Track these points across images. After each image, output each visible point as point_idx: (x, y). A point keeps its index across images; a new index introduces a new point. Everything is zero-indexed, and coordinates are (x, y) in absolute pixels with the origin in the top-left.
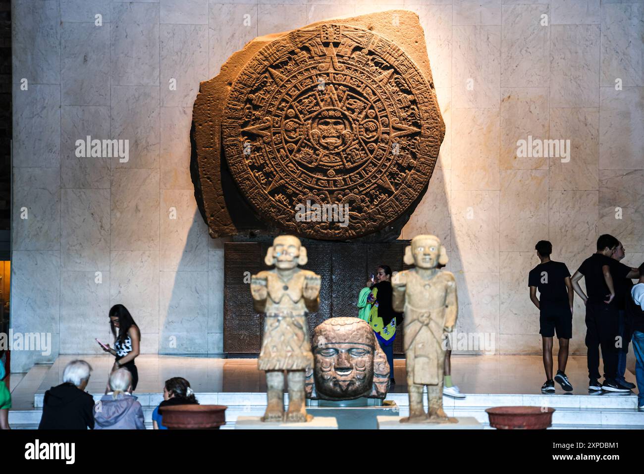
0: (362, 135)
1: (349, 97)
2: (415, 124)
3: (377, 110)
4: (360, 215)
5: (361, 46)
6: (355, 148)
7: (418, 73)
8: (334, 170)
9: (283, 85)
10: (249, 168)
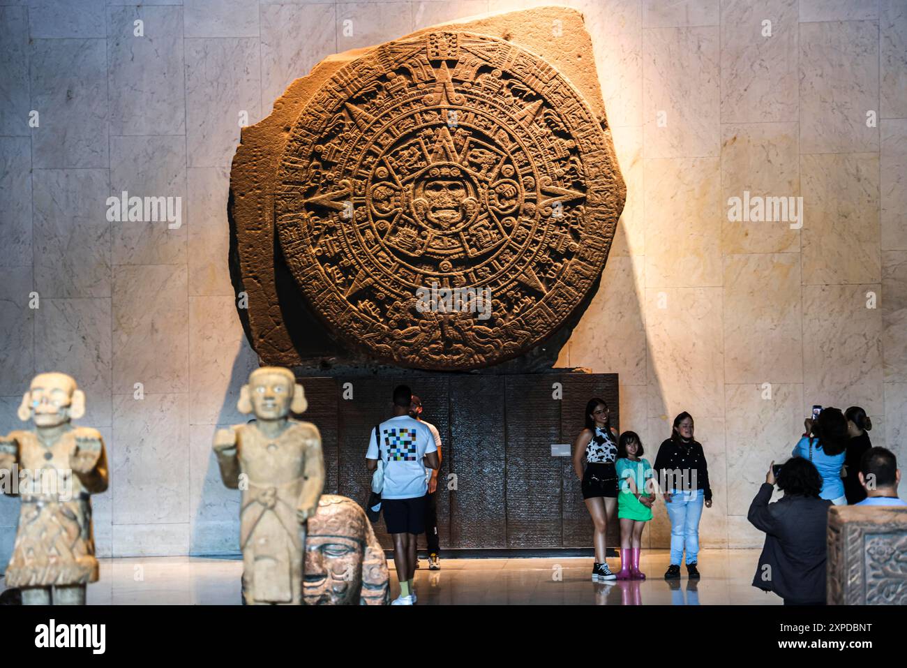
0: (494, 205)
1: (472, 146)
2: (578, 186)
3: (516, 165)
4: (491, 331)
5: (491, 65)
6: (482, 226)
7: (581, 105)
8: (450, 260)
9: (369, 128)
10: (316, 260)
